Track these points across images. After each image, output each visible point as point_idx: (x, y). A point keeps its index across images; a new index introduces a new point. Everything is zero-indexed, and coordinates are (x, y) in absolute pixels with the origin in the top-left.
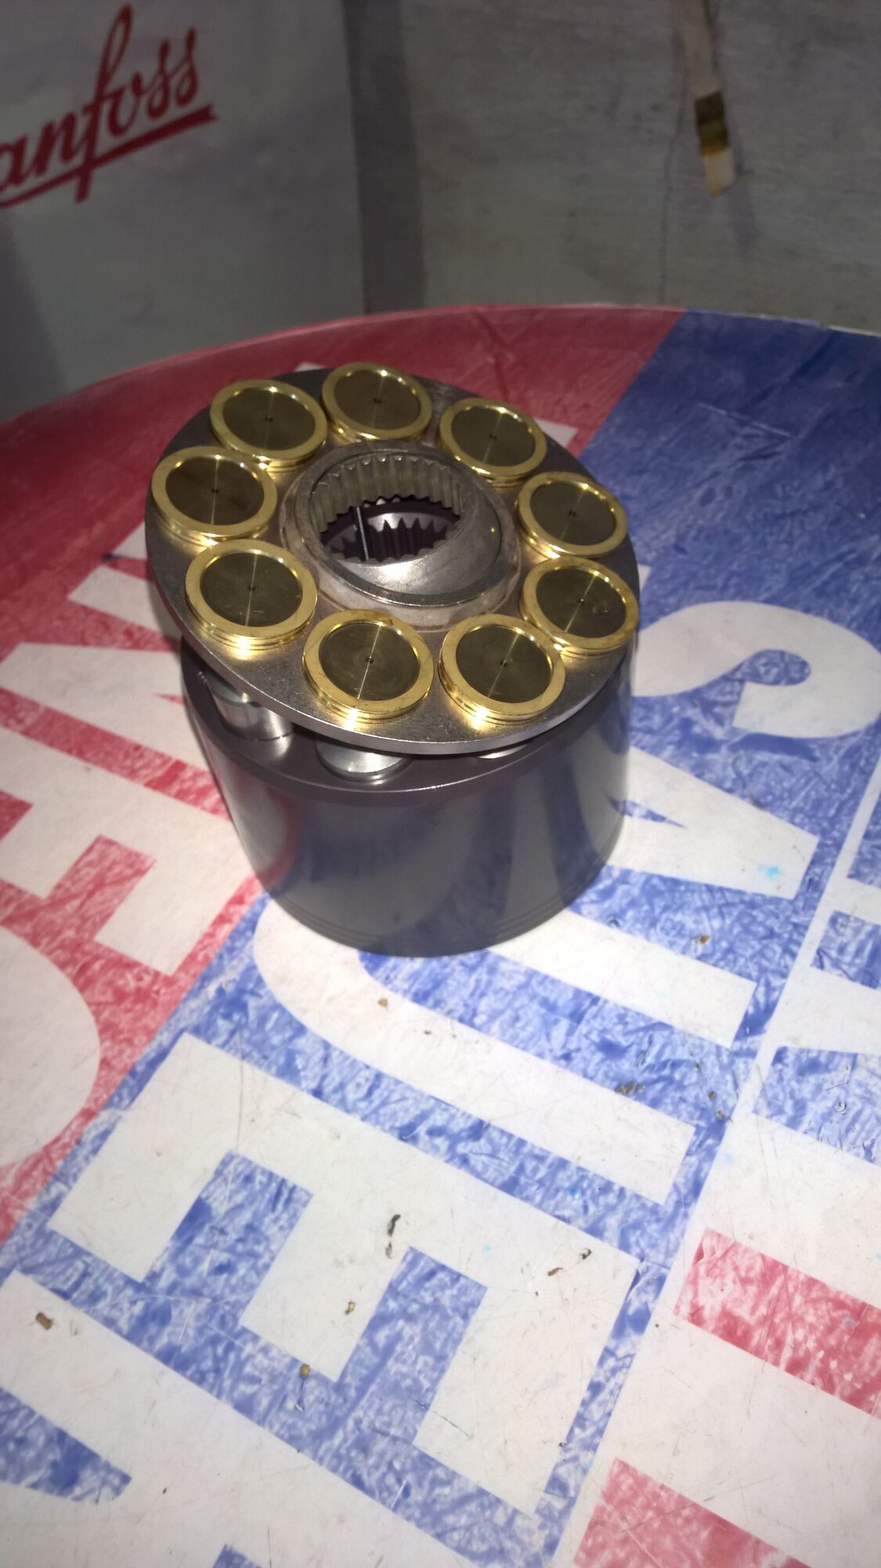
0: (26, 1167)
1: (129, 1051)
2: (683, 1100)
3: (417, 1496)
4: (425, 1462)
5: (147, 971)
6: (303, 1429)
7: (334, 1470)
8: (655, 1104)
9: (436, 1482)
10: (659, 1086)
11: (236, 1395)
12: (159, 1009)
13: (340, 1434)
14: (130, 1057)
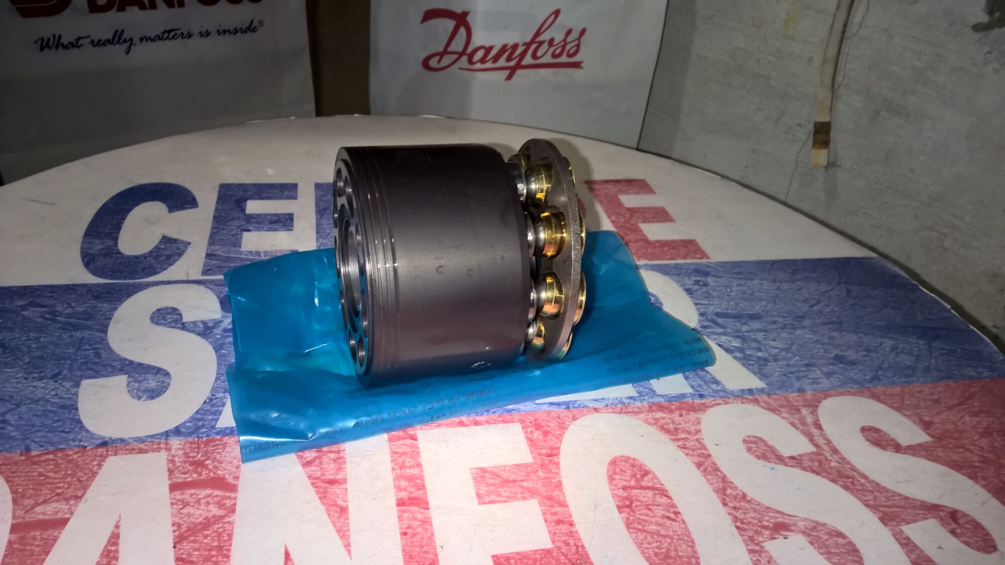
0: (632, 414)
1: (562, 414)
5: (526, 432)
12: (537, 417)
14: (564, 413)
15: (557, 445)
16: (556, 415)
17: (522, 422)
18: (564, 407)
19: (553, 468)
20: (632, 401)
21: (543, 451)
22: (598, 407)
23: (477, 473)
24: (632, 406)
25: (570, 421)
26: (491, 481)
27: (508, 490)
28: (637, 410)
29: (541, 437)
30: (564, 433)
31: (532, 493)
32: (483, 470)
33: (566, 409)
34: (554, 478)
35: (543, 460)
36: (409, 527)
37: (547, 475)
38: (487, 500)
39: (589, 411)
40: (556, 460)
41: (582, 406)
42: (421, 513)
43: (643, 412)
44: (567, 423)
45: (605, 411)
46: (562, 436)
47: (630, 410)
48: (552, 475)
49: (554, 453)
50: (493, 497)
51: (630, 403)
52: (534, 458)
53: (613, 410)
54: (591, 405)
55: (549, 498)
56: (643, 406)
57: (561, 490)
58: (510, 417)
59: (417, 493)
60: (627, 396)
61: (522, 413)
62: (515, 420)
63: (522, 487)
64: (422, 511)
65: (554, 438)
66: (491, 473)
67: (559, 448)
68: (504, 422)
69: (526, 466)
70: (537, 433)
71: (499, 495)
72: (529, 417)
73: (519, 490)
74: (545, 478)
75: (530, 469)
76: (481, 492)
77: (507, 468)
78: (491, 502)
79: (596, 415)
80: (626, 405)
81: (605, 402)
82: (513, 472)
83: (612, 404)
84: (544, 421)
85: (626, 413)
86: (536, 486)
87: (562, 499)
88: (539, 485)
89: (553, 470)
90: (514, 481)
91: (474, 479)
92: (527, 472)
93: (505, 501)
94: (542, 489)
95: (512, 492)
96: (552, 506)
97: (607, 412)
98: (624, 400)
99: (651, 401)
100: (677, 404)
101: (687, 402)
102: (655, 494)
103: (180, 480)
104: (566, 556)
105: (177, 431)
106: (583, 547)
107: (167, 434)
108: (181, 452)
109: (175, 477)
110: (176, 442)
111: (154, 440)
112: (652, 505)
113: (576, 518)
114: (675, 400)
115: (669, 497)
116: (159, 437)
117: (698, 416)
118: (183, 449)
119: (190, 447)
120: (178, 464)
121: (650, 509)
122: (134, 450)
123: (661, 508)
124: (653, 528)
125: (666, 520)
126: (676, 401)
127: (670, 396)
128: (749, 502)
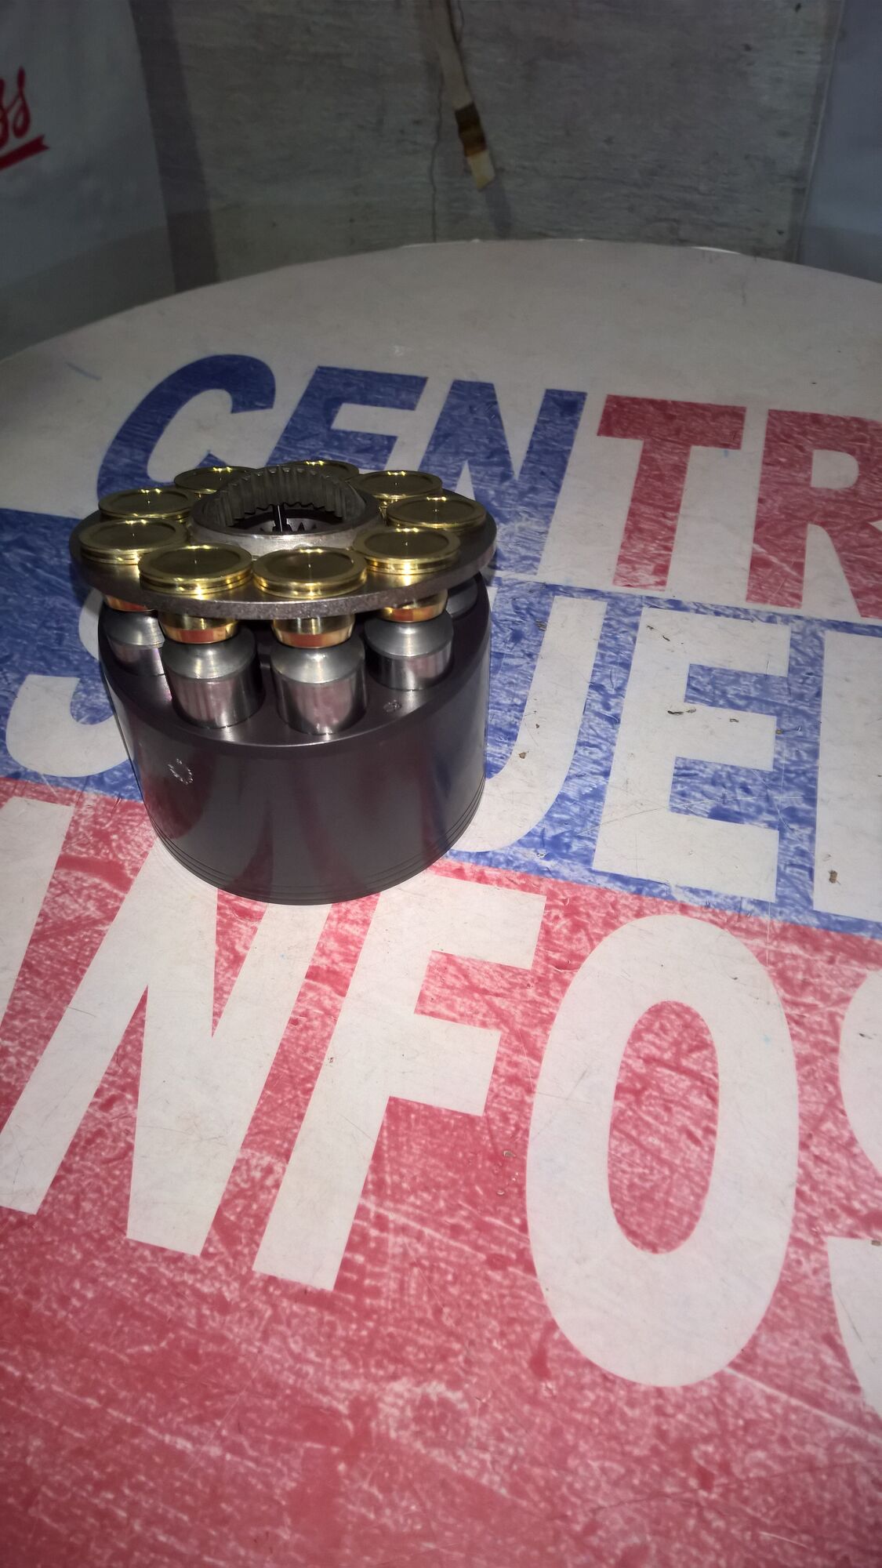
0: (743, 934)
1: (623, 901)
2: (539, 603)
3: (810, 670)
4: (791, 670)
5: (547, 917)
6: (808, 724)
7: (819, 705)
8: (547, 614)
9: (798, 663)
10: (534, 613)
11: (811, 760)
12: (579, 894)
13: (801, 707)
14: (627, 898)
15: (583, 953)
16: (613, 899)
17: (551, 895)
18: (633, 889)
19: (555, 987)
20: (757, 910)
21: (556, 956)
22: (690, 904)
23: (438, 962)
24: (752, 920)
25: (627, 917)
26: (450, 980)
27: (468, 1002)
28: (756, 928)
29: (565, 931)
30: (606, 935)
31: (502, 1019)
32: (450, 959)
33: (634, 893)
34: (547, 1006)
35: (547, 970)
36: (305, 1014)
37: (538, 999)
38: (429, 1008)
39: (671, 908)
40: (566, 977)
41: (664, 895)
42: (331, 999)
43: (765, 935)
44: (622, 919)
45: (698, 915)
46: (599, 938)
47: (744, 926)
48: (547, 1001)
49: (572, 962)
50: (441, 1008)
51: (752, 911)
52: (535, 963)
53: (712, 918)
54: (680, 897)
55: (522, 1036)
56: (772, 924)
57: (545, 1030)
58: (537, 883)
59: (343, 967)
60: (755, 896)
61: (561, 881)
62: (543, 889)
63: (490, 1005)
64: (334, 995)
65: (584, 938)
66: (459, 968)
67: (582, 958)
68: (523, 888)
69: (516, 972)
70: (563, 921)
71: (451, 1007)
72: (566, 891)
73: (484, 1009)
74: (533, 1002)
75: (519, 980)
76: (427, 993)
77: (487, 967)
78: (433, 1014)
79: (679, 918)
80: (742, 914)
81: (708, 898)
82: (491, 978)
83: (719, 905)
84: (587, 903)
85: (734, 928)
86: (512, 1010)
87: (539, 1045)
88: (517, 1013)
89: (552, 994)
90: (485, 992)
91: (430, 969)
92: (510, 983)
93: (454, 1020)
94: (519, 1018)
95: (471, 1008)
96: (517, 1051)
97: (700, 918)
98: (746, 906)
99: (794, 918)
100: (838, 938)
101: (860, 939)
102: (693, 1087)
103: (73, 854)
104: (492, 1137)
105: (99, 781)
106: (526, 1132)
107: (87, 781)
108: (91, 813)
109: (72, 849)
110: (92, 796)
111: (70, 786)
112: (678, 1104)
113: (542, 1084)
114: (839, 928)
115: (714, 1100)
116: (76, 782)
117: (861, 971)
118: (95, 809)
119: (104, 808)
120: (81, 830)
121: (668, 1109)
122: (42, 793)
123: (688, 1114)
124: (654, 1141)
125: (684, 1137)
126: (838, 932)
127: (834, 918)
128: (854, 1156)
